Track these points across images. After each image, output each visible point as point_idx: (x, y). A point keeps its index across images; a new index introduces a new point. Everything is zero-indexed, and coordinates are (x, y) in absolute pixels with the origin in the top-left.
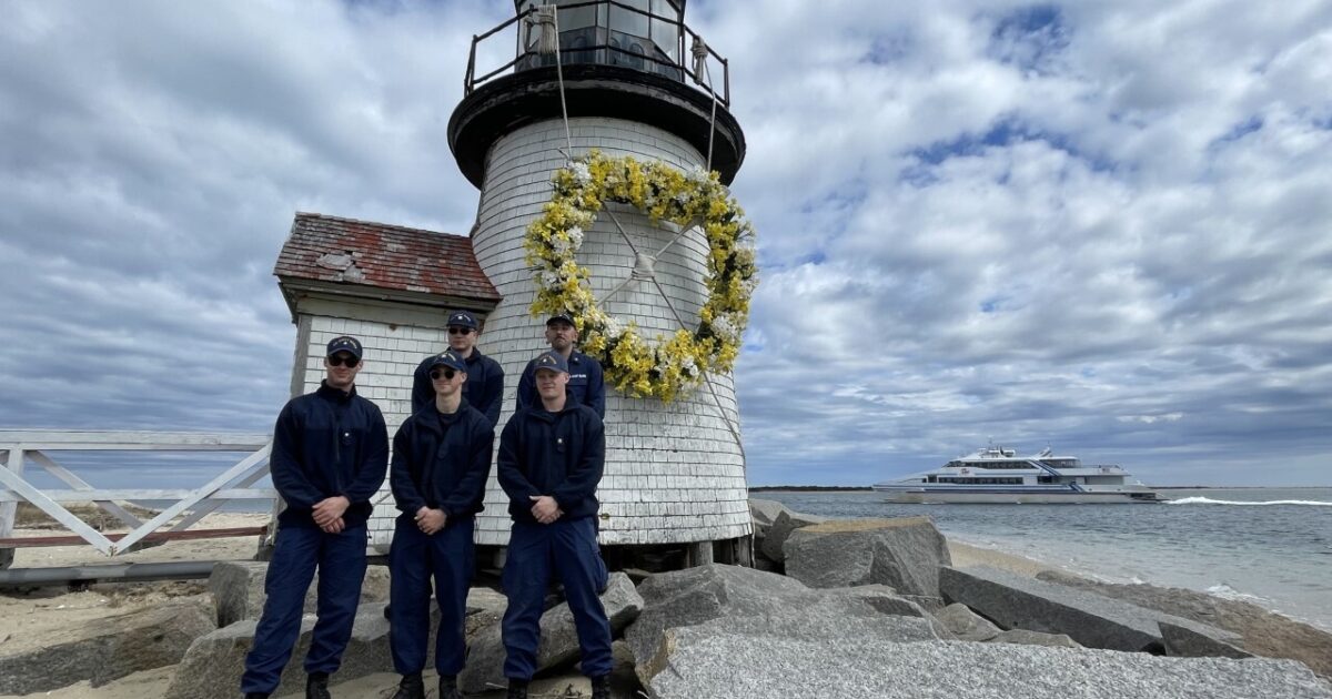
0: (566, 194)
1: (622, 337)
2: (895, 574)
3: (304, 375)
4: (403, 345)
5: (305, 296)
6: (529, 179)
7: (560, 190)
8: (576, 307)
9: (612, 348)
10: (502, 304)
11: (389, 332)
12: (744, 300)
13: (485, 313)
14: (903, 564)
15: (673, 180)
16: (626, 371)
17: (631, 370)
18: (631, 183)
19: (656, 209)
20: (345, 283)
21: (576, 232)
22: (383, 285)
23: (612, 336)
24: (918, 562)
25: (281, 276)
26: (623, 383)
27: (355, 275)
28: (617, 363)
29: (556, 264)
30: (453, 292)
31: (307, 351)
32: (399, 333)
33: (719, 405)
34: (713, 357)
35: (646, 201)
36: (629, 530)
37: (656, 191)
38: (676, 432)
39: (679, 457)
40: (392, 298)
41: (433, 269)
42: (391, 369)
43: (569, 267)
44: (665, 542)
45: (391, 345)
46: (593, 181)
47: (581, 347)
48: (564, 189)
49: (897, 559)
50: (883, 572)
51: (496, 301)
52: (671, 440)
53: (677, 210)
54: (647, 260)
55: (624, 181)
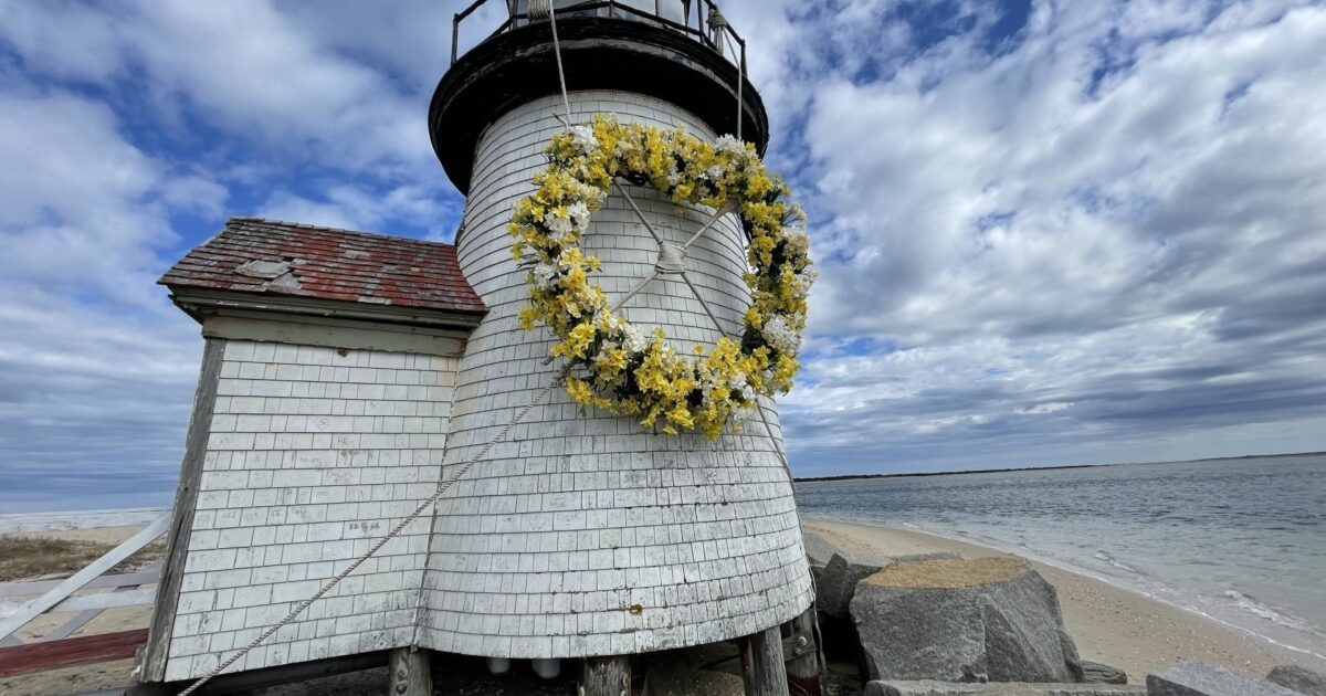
0: (565, 164)
1: (649, 351)
2: (1014, 649)
3: (210, 422)
4: (356, 376)
5: (215, 314)
6: (519, 165)
7: (556, 161)
8: (583, 312)
9: (635, 367)
10: (489, 317)
11: (336, 358)
12: (800, 298)
13: (469, 330)
14: (1023, 634)
15: (702, 153)
16: (657, 398)
17: (663, 395)
18: (649, 152)
19: (682, 187)
20: (269, 294)
21: (579, 210)
22: (327, 296)
23: (636, 350)
24: (1035, 627)
25: (171, 286)
26: (653, 415)
27: (290, 285)
28: (643, 386)
29: (553, 252)
30: (422, 304)
31: (215, 389)
32: (352, 358)
33: (771, 436)
34: (769, 374)
35: (669, 177)
36: (670, 627)
37: (681, 165)
38: (723, 476)
39: (729, 512)
40: (339, 313)
41: (401, 278)
42: (339, 408)
43: (571, 258)
44: (721, 639)
45: (340, 375)
46: (601, 148)
47: (591, 367)
48: (562, 156)
49: (1014, 628)
50: (999, 647)
51: (480, 314)
52: (718, 488)
53: (708, 190)
54: (674, 251)
55: (640, 148)
